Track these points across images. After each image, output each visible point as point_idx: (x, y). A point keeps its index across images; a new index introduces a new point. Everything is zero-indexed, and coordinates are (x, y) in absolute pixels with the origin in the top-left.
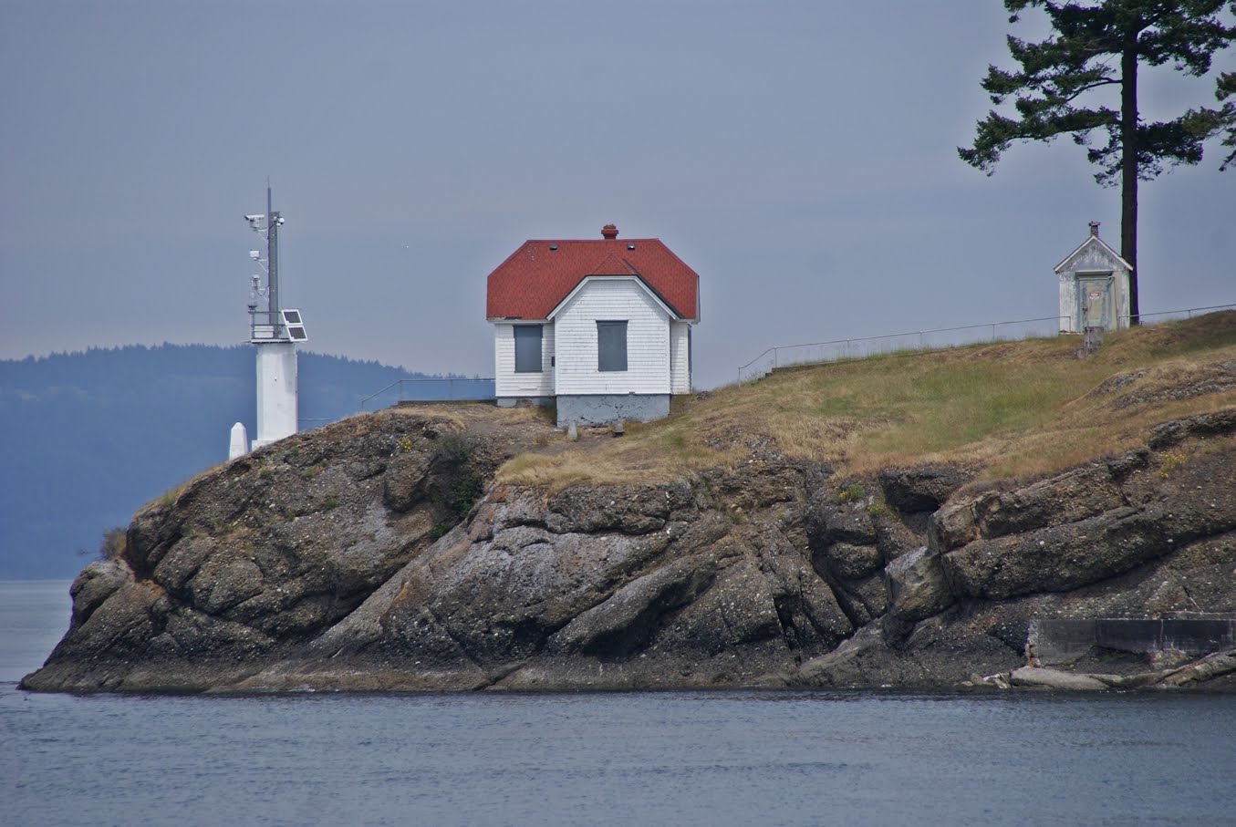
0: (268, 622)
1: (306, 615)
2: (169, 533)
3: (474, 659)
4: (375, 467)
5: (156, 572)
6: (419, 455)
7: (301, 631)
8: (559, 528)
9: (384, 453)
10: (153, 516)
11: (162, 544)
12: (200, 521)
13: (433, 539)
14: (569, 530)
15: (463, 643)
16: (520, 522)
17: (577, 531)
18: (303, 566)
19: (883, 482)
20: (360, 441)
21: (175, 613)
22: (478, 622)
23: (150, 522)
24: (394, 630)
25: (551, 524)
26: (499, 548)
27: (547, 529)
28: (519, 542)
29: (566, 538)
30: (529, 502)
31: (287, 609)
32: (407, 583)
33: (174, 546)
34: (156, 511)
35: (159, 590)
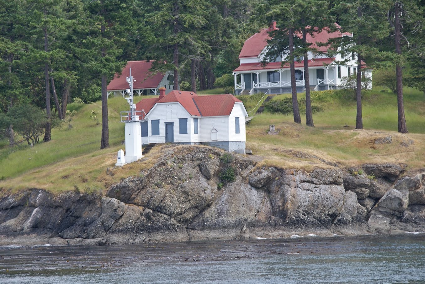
0: (179, 218)
1: (189, 215)
2: (141, 187)
3: (326, 227)
4: (196, 165)
5: (136, 201)
6: (215, 160)
7: (186, 221)
8: (318, 183)
9: (198, 160)
10: (132, 181)
11: (139, 191)
12: (153, 183)
13: (219, 189)
14: (322, 184)
15: (320, 221)
16: (304, 181)
17: (324, 184)
18: (190, 198)
19: (364, 169)
20: (190, 156)
21: (152, 215)
22: (322, 215)
23: (132, 183)
24: (294, 217)
25: (315, 182)
26: (305, 190)
27: (314, 184)
28: (311, 188)
29: (323, 186)
30: (303, 175)
31: (184, 213)
32: (289, 202)
33: (142, 192)
34: (135, 179)
35: (140, 207)
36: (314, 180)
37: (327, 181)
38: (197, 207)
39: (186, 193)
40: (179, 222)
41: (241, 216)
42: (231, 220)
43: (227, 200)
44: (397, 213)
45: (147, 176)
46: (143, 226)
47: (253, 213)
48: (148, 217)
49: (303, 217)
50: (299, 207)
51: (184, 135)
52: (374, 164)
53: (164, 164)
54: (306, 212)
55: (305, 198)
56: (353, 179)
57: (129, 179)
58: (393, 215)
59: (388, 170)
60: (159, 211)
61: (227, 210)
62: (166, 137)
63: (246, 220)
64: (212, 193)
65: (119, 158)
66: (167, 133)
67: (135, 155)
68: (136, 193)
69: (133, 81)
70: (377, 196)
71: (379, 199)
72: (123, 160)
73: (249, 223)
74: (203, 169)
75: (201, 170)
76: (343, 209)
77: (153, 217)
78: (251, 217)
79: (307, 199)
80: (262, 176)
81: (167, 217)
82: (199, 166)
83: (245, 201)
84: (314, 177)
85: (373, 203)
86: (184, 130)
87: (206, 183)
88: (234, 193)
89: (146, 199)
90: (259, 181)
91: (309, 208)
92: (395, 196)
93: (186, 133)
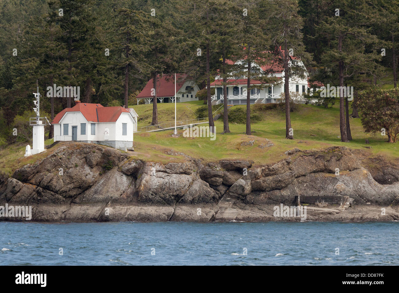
0: (64, 194)
1: (73, 193)
2: (36, 172)
4: (83, 157)
5: (31, 181)
6: (98, 154)
7: (71, 197)
8: (171, 173)
9: (85, 153)
10: (29, 167)
11: (34, 174)
12: (45, 169)
13: (100, 175)
14: (174, 173)
15: (165, 200)
16: (160, 171)
17: (176, 173)
18: (74, 181)
19: (221, 164)
20: (78, 150)
21: (43, 192)
22: (167, 195)
23: (29, 169)
24: (144, 196)
25: (168, 172)
26: (158, 177)
27: (167, 173)
28: (163, 176)
29: (174, 175)
30: (159, 166)
31: (69, 191)
32: (143, 185)
33: (36, 175)
34: (31, 166)
35: (34, 186)
36: (168, 170)
37: (178, 171)
38: (80, 188)
39: (71, 177)
40: (65, 197)
41: (109, 194)
42: (101, 197)
43: (103, 183)
44: (241, 196)
45: (40, 164)
46: (34, 199)
47: (119, 193)
48: (38, 193)
49: (150, 196)
50: (150, 189)
51: (83, 136)
52: (228, 161)
53: (55, 156)
54: (155, 193)
55: (156, 183)
56: (209, 171)
57: (27, 167)
58: (238, 198)
59: (238, 165)
60: (48, 189)
61: (101, 190)
62: (73, 137)
63: (111, 197)
64: (93, 177)
65: (27, 151)
66: (73, 134)
67: (38, 149)
68: (32, 176)
69: (40, 97)
70: (229, 184)
71: (231, 186)
72: (29, 151)
73: (114, 200)
74: (88, 160)
75: (86, 160)
76: (188, 192)
77: (42, 193)
78: (116, 195)
79: (158, 184)
80: (130, 166)
81: (53, 193)
82: (85, 158)
83: (115, 184)
84: (168, 169)
85: (226, 189)
86: (83, 132)
87: (89, 170)
88: (109, 178)
89: (38, 180)
90: (128, 170)
91: (157, 190)
92: (239, 184)
93: (85, 134)
